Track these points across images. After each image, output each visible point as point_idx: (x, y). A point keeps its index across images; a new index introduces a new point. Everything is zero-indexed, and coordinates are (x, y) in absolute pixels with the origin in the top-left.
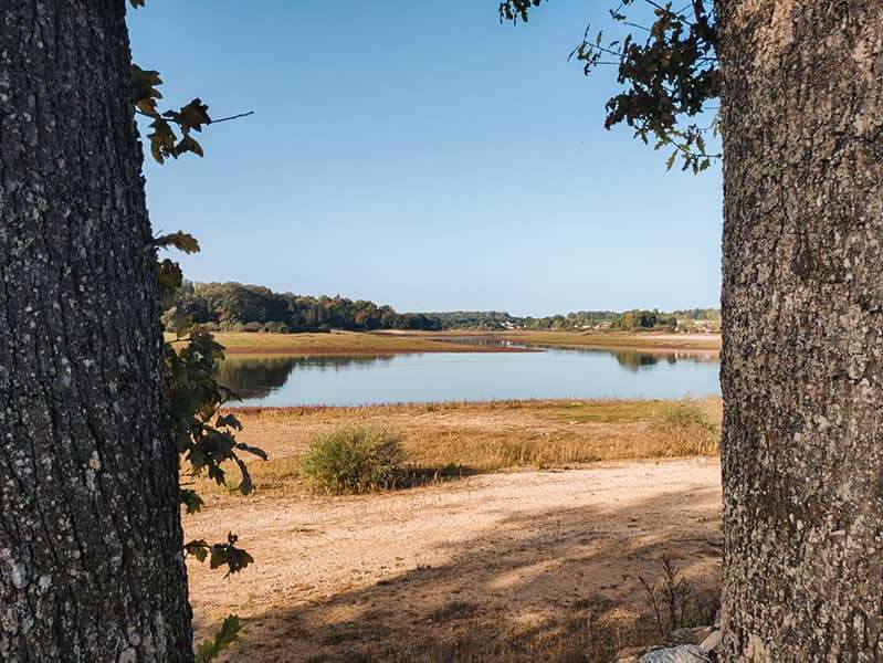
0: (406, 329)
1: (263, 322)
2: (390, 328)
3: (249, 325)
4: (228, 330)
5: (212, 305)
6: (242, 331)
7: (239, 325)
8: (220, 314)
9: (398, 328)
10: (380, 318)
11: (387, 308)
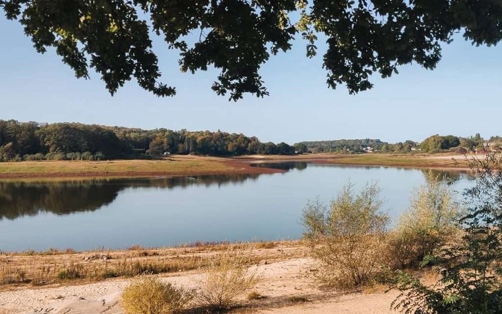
0: (267, 154)
1: (81, 152)
2: (255, 153)
3: (69, 155)
4: (50, 159)
5: (43, 140)
6: (60, 160)
7: (59, 155)
8: (49, 147)
9: (260, 153)
10: (247, 146)
11: (254, 139)
